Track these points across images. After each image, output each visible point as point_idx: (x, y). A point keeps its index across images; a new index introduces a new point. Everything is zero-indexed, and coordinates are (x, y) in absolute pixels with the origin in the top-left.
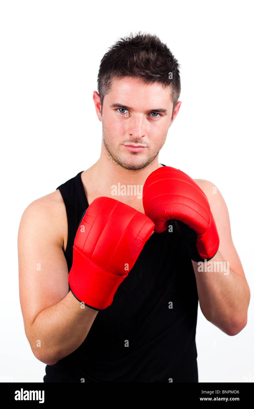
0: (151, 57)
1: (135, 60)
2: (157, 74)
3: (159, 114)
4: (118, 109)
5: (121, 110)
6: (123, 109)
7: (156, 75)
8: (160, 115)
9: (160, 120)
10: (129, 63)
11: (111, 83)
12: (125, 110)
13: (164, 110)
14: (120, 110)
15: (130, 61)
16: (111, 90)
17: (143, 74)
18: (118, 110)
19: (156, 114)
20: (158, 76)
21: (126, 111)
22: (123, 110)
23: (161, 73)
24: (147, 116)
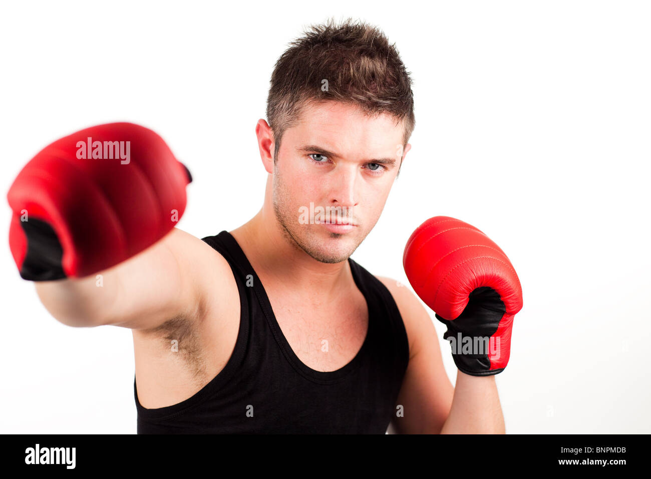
0: (379, 69)
1: (352, 74)
2: (386, 99)
3: (381, 165)
4: (311, 154)
5: (315, 156)
6: (318, 154)
7: (384, 102)
8: (384, 167)
9: (382, 177)
10: (340, 77)
11: (302, 110)
12: (323, 155)
13: (391, 159)
14: (313, 156)
15: (342, 75)
16: (302, 122)
17: (362, 97)
18: (311, 156)
19: (377, 166)
20: (388, 102)
21: (325, 159)
22: (318, 156)
23: (392, 98)
24: (362, 170)
